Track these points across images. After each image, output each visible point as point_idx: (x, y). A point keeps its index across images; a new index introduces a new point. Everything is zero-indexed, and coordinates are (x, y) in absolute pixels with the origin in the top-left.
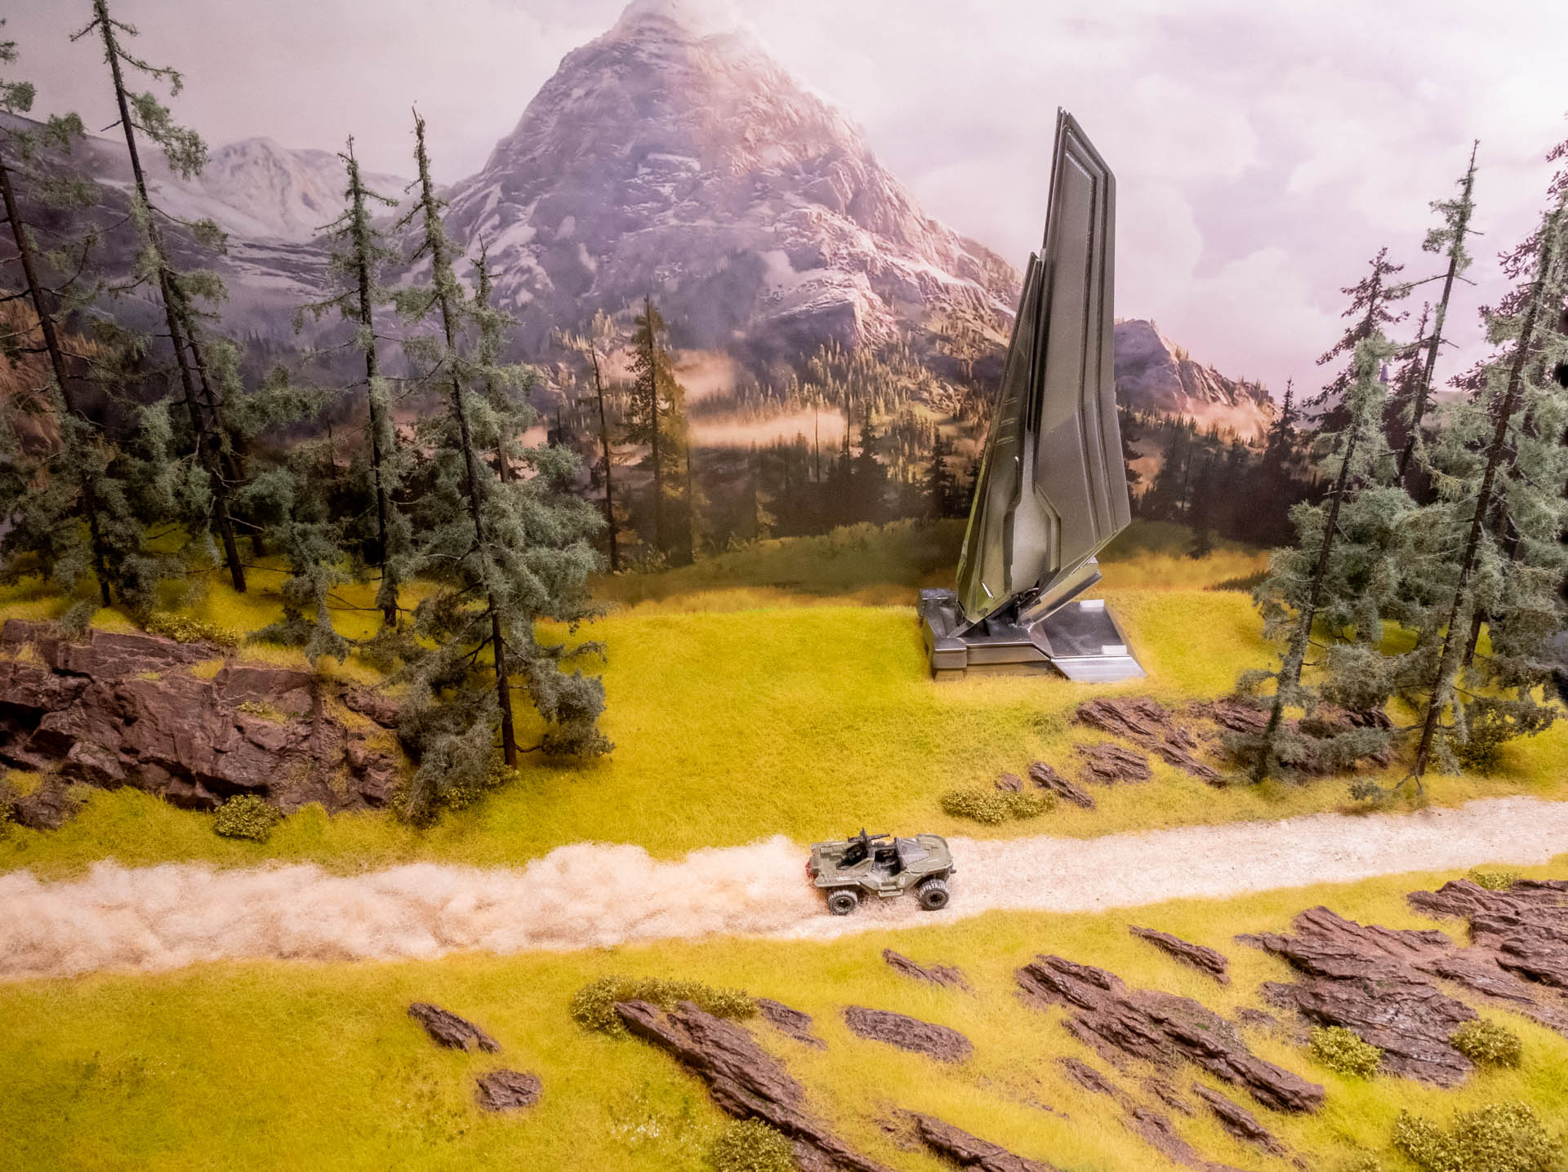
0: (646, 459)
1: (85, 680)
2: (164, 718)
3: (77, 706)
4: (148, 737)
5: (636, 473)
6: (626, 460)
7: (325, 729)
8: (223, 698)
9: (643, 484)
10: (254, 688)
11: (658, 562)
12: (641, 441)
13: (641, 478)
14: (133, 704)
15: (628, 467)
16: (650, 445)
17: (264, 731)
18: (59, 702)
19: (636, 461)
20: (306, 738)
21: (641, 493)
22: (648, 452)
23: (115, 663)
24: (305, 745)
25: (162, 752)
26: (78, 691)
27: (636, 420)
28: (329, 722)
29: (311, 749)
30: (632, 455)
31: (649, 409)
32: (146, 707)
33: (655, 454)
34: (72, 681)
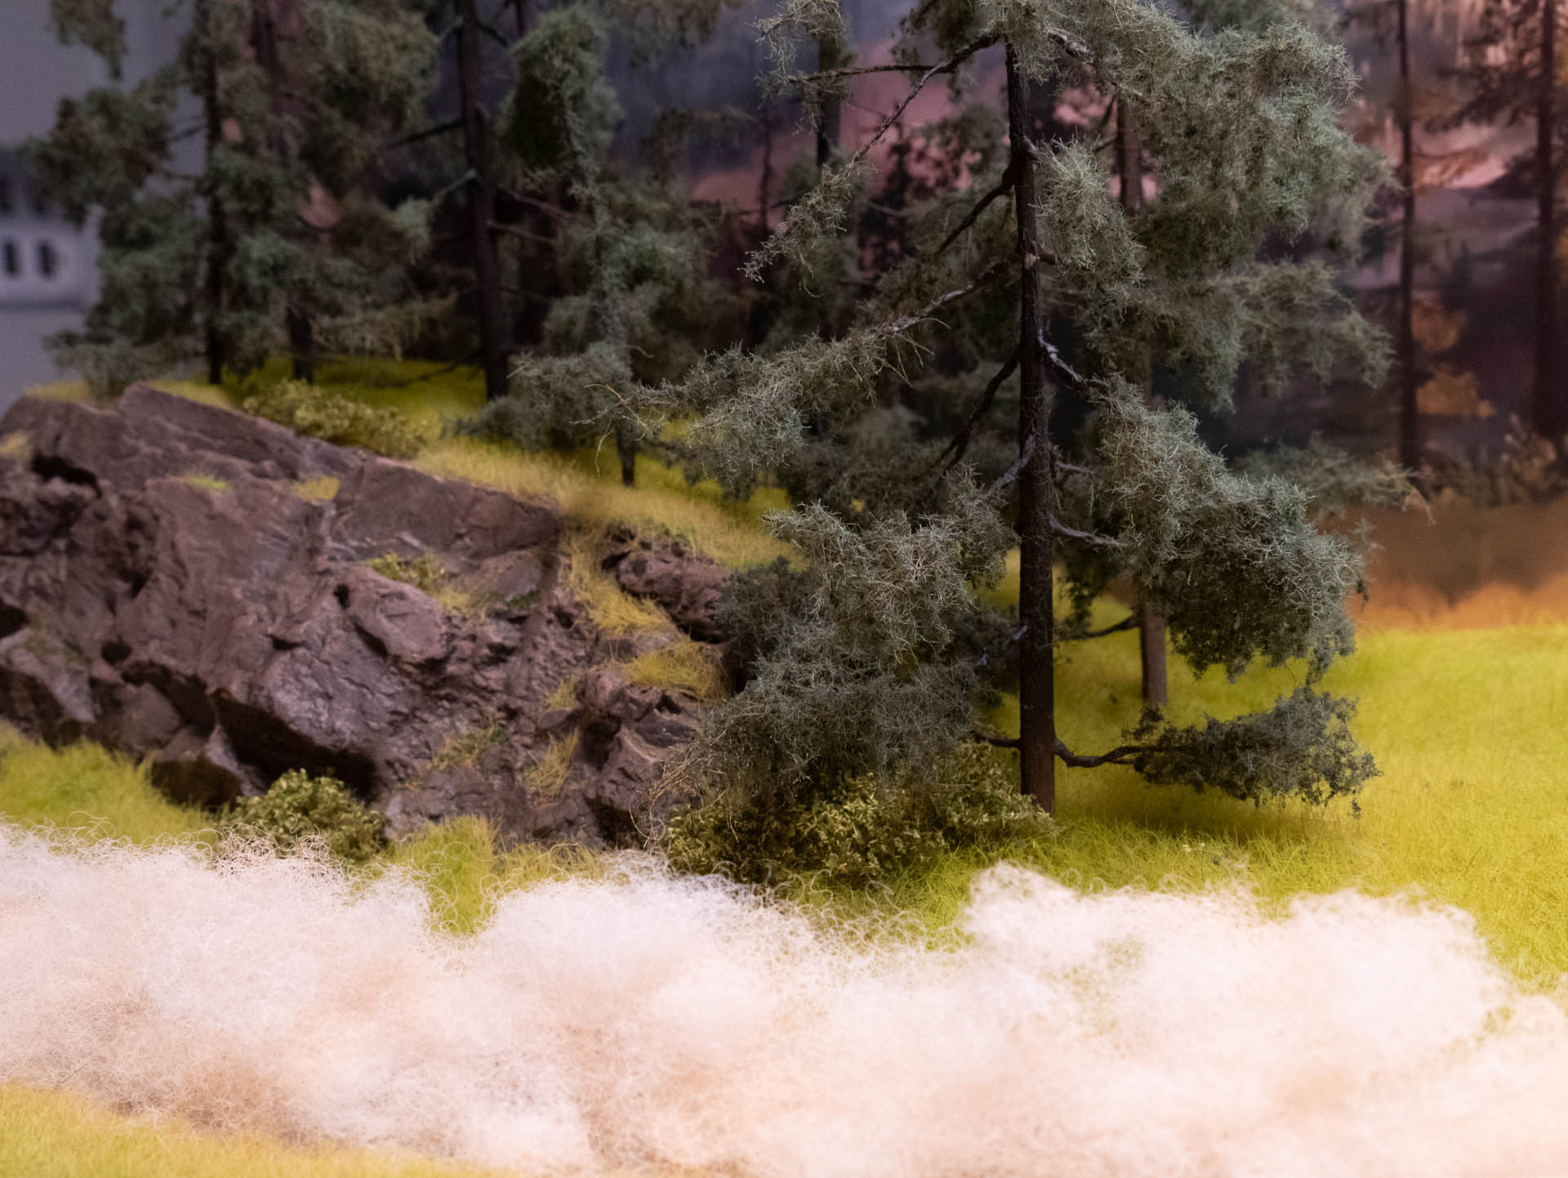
0: (1518, 167)
1: (87, 492)
2: (200, 574)
3: (56, 552)
4: (156, 620)
5: (1486, 206)
6: (1460, 172)
7: (551, 637)
8: (338, 537)
9: (1504, 238)
10: (417, 527)
11: (1534, 470)
12: (1504, 115)
13: (1500, 221)
14: (151, 539)
15: (1465, 192)
16: (1531, 123)
17: (394, 606)
18: (23, 533)
19: (1491, 171)
20: (500, 654)
21: (1497, 267)
22: (1524, 144)
23: (153, 457)
24: (494, 676)
25: (173, 653)
26: (68, 512)
27: (1496, 55)
28: (564, 619)
29: (508, 688)
30: (1477, 156)
31: (1534, 21)
32: (173, 546)
33: (1544, 147)
34: (59, 487)
